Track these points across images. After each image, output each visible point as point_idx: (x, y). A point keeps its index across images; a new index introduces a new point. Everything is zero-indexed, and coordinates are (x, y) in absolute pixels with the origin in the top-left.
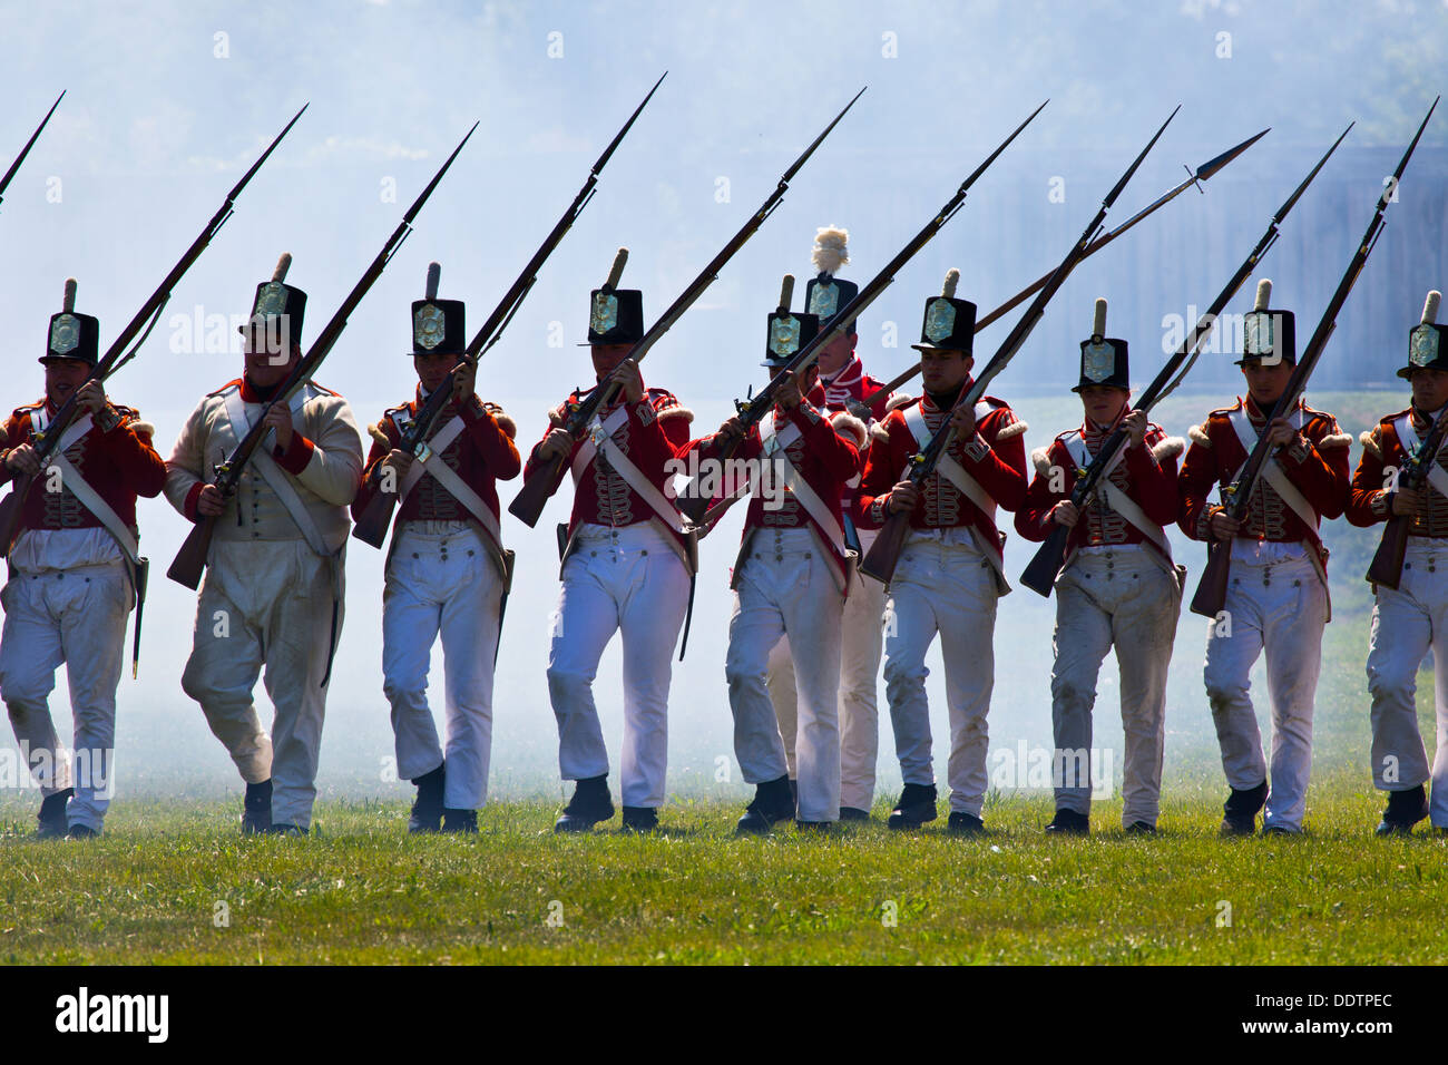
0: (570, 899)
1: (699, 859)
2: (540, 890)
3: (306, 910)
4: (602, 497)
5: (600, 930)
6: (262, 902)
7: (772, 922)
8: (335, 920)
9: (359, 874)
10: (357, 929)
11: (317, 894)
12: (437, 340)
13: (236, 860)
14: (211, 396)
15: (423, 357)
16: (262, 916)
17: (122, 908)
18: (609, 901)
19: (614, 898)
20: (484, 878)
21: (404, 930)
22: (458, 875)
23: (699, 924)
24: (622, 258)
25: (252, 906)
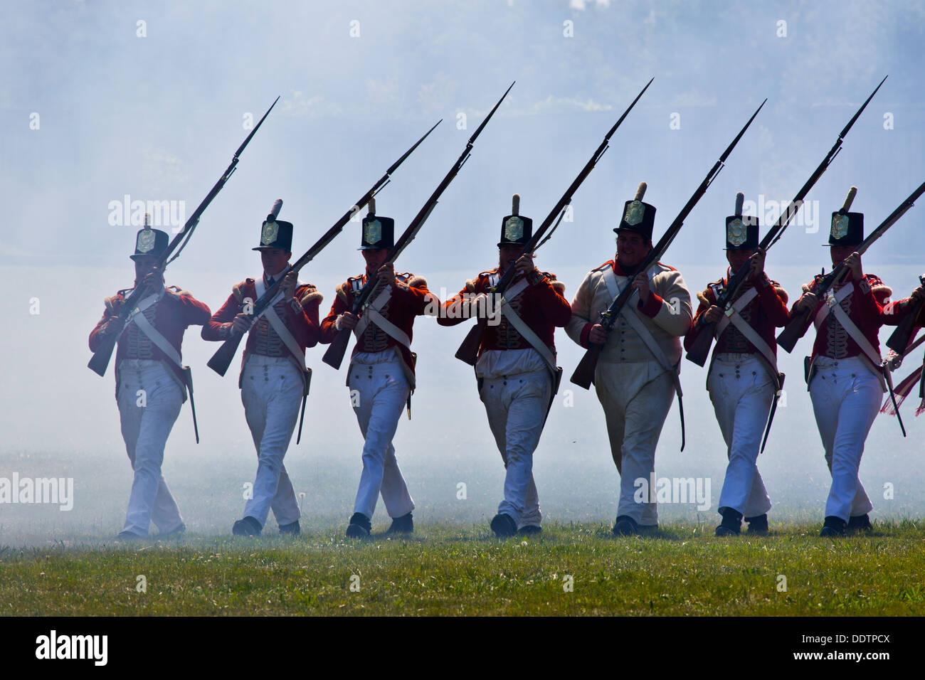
0: (703, 587)
1: (786, 561)
2: (683, 581)
3: (533, 594)
4: (831, 340)
5: (723, 607)
6: (505, 588)
7: (833, 602)
8: (552, 600)
9: (567, 570)
10: (566, 606)
11: (540, 584)
12: (742, 241)
13: (488, 561)
14: (595, 271)
15: (732, 251)
16: (505, 597)
17: (415, 591)
18: (728, 588)
19: (731, 586)
20: (648, 574)
21: (596, 607)
22: (631, 571)
23: (786, 603)
24: (853, 193)
25: (498, 591)
